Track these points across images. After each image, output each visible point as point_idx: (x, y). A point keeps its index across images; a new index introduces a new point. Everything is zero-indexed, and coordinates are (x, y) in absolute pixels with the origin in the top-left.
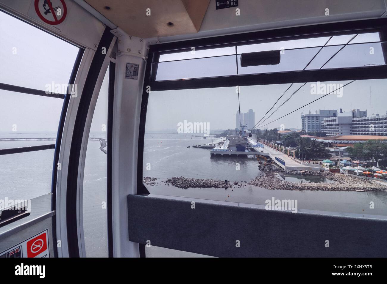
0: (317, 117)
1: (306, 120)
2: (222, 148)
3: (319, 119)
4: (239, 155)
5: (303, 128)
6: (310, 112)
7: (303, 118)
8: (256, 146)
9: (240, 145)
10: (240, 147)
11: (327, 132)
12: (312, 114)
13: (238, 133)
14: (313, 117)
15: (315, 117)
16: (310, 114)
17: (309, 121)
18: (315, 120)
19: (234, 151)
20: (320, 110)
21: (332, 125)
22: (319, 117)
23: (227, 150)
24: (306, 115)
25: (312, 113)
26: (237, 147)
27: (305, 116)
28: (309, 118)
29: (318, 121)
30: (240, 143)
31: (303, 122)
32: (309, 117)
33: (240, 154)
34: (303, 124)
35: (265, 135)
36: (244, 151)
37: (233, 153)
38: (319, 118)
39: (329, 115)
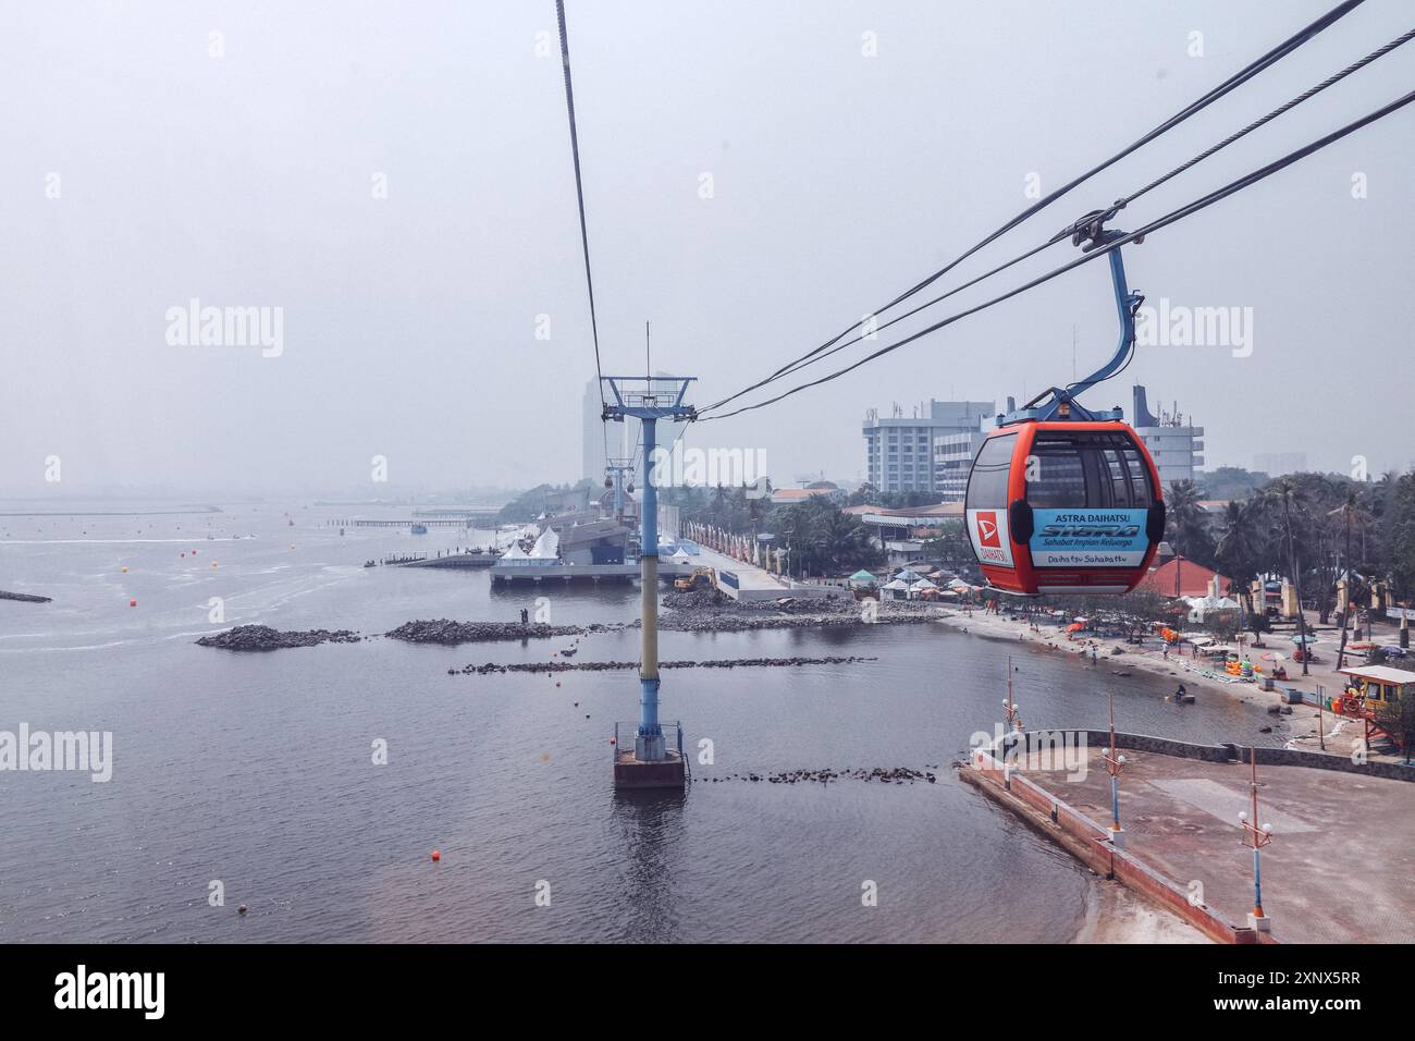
0: (920, 429)
1: (881, 444)
2: (536, 553)
3: (929, 440)
4: (601, 575)
5: (871, 478)
6: (896, 409)
7: (871, 432)
8: (668, 551)
9: (603, 541)
10: (605, 550)
11: (945, 492)
12: (904, 417)
13: (596, 503)
14: (908, 429)
15: (914, 431)
16: (897, 416)
17: (893, 449)
18: (914, 444)
19: (580, 564)
20: (933, 401)
21: (958, 467)
22: (929, 431)
23: (555, 562)
24: (880, 420)
25: (908, 415)
26: (592, 550)
27: (876, 424)
28: (891, 432)
29: (924, 449)
30: (605, 534)
31: (871, 450)
32: (891, 429)
33: (604, 572)
34: (871, 459)
35: (717, 507)
36: (622, 563)
37: (578, 572)
38: (928, 435)
39: (965, 423)
